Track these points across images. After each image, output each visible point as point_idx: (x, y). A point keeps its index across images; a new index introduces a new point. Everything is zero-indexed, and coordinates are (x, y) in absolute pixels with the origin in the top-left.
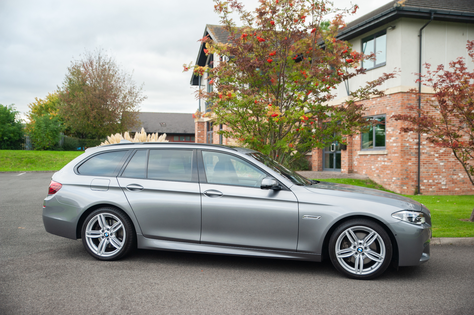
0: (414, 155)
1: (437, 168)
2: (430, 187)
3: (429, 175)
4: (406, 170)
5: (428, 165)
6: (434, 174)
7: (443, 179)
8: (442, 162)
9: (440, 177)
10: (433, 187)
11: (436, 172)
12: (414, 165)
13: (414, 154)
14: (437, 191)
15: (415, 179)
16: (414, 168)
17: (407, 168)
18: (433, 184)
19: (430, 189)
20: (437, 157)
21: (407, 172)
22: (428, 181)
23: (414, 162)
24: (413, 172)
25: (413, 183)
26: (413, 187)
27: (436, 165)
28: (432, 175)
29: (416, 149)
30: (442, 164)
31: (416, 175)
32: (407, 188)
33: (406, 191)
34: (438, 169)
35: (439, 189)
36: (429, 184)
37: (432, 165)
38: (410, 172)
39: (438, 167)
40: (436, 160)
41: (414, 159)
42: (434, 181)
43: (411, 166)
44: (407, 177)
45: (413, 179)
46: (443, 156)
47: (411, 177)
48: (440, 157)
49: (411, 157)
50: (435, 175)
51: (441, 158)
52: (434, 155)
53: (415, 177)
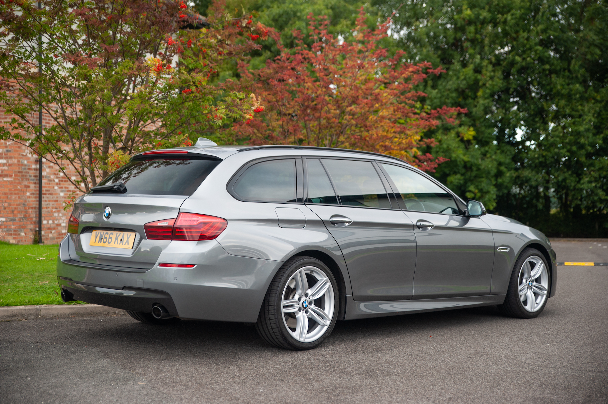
0: (33, 180)
1: (57, 201)
2: (49, 231)
3: (48, 212)
4: (24, 204)
5: (48, 196)
6: (54, 210)
7: (63, 218)
8: (62, 191)
9: (61, 215)
10: (53, 232)
11: (56, 208)
12: (33, 196)
13: (33, 178)
14: (57, 238)
15: (34, 219)
16: (33, 201)
17: (25, 201)
18: (53, 226)
19: (50, 235)
20: (57, 184)
21: (25, 209)
22: (48, 223)
23: (33, 192)
24: (32, 208)
25: (32, 226)
26: (31, 233)
27: (55, 196)
28: (52, 211)
29: (35, 169)
30: (62, 194)
31: (36, 212)
32: (25, 234)
33: (24, 239)
34: (59, 202)
35: (60, 235)
36: (49, 226)
37: (51, 196)
38: (29, 208)
39: (58, 199)
40: (56, 188)
41: (33, 187)
42: (53, 222)
43: (29, 197)
44: (25, 216)
45: (32, 219)
46: (63, 183)
47: (29, 215)
48: (60, 184)
49: (30, 183)
50: (55, 212)
51: (61, 186)
52: (54, 181)
53: (33, 215)
